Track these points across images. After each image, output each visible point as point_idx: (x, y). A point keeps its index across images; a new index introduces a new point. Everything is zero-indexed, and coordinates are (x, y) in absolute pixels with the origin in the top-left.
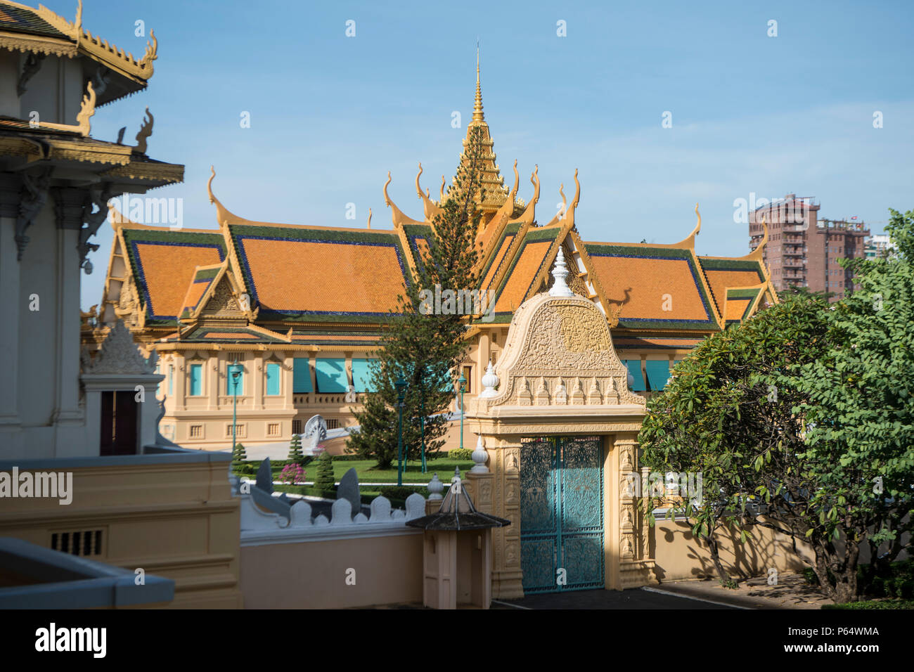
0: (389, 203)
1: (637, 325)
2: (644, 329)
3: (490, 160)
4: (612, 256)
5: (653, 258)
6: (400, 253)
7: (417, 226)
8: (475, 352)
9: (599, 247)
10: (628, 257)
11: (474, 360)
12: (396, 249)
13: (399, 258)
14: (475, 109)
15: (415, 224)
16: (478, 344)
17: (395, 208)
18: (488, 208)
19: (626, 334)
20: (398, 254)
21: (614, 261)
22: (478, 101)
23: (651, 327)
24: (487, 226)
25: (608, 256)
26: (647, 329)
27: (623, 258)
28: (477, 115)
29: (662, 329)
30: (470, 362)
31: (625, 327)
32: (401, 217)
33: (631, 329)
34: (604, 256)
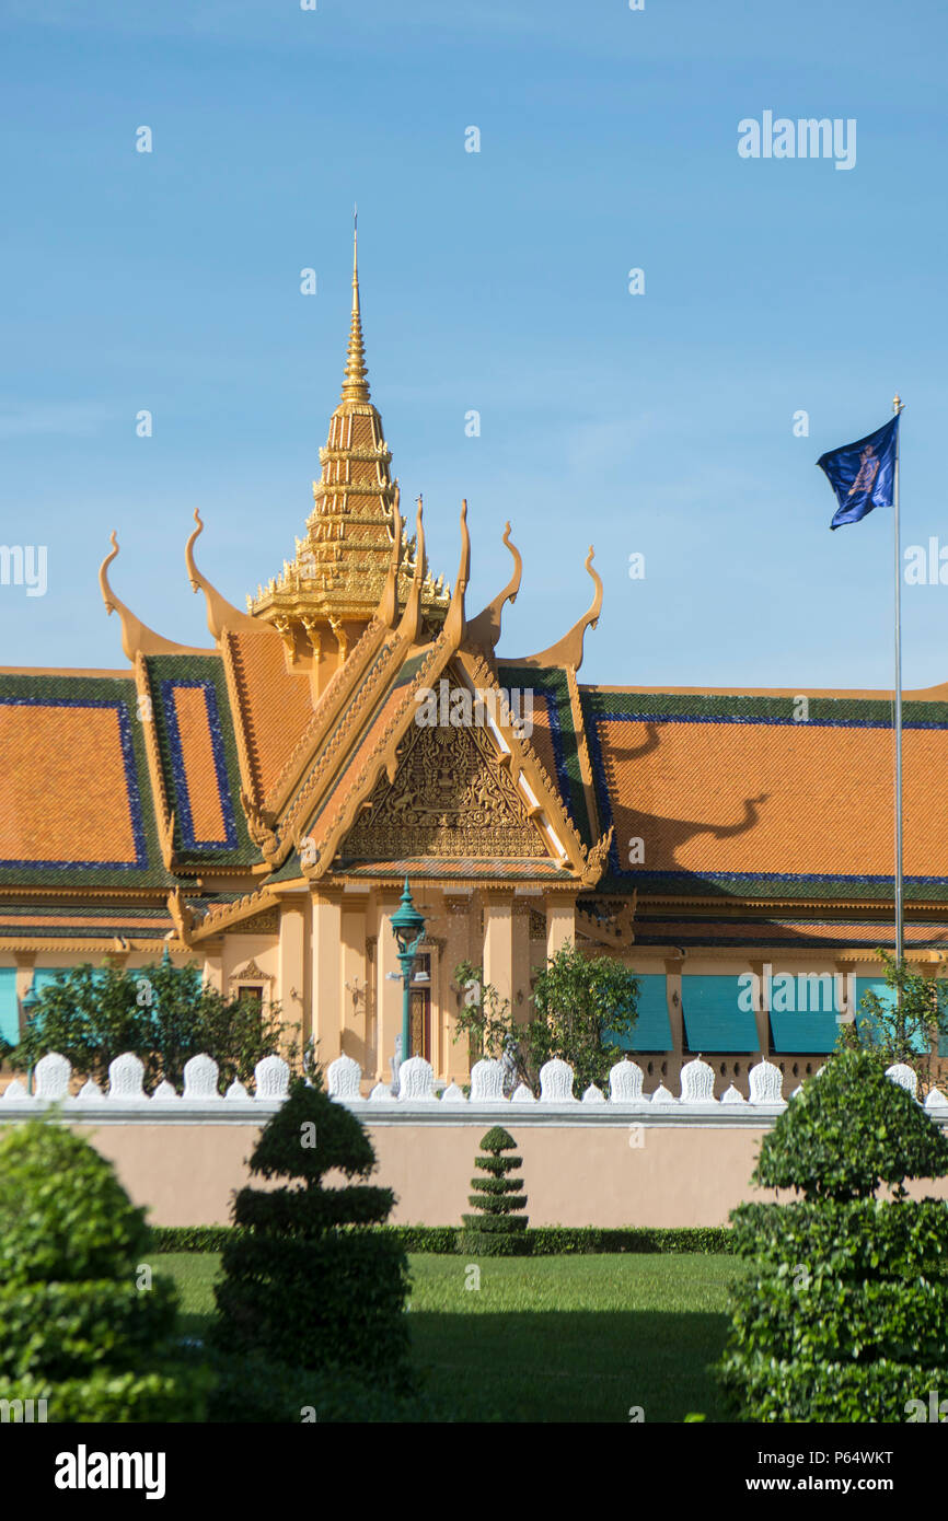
0: (113, 605)
1: (762, 889)
2: (782, 899)
3: (376, 495)
4: (731, 721)
5: (851, 724)
6: (128, 724)
7: (184, 657)
8: (267, 953)
9: (697, 699)
10: (777, 723)
11: (268, 972)
12: (121, 713)
13: (123, 734)
14: (348, 374)
15: (181, 653)
16: (276, 931)
17: (128, 615)
18: (346, 609)
19: (735, 913)
20: (123, 725)
21: (733, 732)
22: (354, 356)
23: (801, 893)
24: (353, 652)
25: (717, 721)
26: (790, 899)
27: (762, 726)
28: (351, 390)
29: (838, 900)
30: (255, 978)
31: (725, 894)
32: (141, 636)
33: (745, 898)
34: (707, 721)
